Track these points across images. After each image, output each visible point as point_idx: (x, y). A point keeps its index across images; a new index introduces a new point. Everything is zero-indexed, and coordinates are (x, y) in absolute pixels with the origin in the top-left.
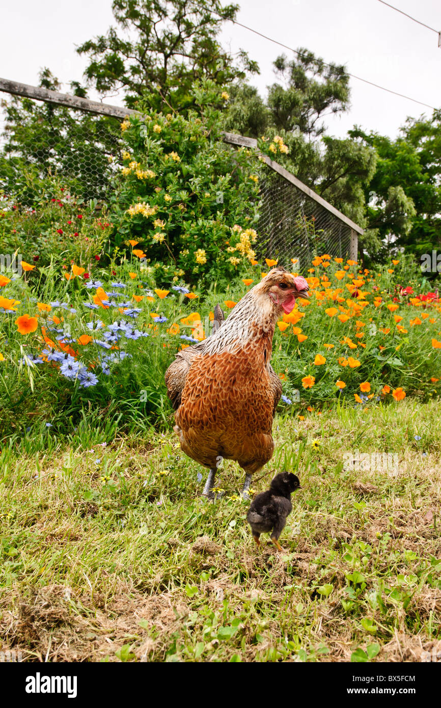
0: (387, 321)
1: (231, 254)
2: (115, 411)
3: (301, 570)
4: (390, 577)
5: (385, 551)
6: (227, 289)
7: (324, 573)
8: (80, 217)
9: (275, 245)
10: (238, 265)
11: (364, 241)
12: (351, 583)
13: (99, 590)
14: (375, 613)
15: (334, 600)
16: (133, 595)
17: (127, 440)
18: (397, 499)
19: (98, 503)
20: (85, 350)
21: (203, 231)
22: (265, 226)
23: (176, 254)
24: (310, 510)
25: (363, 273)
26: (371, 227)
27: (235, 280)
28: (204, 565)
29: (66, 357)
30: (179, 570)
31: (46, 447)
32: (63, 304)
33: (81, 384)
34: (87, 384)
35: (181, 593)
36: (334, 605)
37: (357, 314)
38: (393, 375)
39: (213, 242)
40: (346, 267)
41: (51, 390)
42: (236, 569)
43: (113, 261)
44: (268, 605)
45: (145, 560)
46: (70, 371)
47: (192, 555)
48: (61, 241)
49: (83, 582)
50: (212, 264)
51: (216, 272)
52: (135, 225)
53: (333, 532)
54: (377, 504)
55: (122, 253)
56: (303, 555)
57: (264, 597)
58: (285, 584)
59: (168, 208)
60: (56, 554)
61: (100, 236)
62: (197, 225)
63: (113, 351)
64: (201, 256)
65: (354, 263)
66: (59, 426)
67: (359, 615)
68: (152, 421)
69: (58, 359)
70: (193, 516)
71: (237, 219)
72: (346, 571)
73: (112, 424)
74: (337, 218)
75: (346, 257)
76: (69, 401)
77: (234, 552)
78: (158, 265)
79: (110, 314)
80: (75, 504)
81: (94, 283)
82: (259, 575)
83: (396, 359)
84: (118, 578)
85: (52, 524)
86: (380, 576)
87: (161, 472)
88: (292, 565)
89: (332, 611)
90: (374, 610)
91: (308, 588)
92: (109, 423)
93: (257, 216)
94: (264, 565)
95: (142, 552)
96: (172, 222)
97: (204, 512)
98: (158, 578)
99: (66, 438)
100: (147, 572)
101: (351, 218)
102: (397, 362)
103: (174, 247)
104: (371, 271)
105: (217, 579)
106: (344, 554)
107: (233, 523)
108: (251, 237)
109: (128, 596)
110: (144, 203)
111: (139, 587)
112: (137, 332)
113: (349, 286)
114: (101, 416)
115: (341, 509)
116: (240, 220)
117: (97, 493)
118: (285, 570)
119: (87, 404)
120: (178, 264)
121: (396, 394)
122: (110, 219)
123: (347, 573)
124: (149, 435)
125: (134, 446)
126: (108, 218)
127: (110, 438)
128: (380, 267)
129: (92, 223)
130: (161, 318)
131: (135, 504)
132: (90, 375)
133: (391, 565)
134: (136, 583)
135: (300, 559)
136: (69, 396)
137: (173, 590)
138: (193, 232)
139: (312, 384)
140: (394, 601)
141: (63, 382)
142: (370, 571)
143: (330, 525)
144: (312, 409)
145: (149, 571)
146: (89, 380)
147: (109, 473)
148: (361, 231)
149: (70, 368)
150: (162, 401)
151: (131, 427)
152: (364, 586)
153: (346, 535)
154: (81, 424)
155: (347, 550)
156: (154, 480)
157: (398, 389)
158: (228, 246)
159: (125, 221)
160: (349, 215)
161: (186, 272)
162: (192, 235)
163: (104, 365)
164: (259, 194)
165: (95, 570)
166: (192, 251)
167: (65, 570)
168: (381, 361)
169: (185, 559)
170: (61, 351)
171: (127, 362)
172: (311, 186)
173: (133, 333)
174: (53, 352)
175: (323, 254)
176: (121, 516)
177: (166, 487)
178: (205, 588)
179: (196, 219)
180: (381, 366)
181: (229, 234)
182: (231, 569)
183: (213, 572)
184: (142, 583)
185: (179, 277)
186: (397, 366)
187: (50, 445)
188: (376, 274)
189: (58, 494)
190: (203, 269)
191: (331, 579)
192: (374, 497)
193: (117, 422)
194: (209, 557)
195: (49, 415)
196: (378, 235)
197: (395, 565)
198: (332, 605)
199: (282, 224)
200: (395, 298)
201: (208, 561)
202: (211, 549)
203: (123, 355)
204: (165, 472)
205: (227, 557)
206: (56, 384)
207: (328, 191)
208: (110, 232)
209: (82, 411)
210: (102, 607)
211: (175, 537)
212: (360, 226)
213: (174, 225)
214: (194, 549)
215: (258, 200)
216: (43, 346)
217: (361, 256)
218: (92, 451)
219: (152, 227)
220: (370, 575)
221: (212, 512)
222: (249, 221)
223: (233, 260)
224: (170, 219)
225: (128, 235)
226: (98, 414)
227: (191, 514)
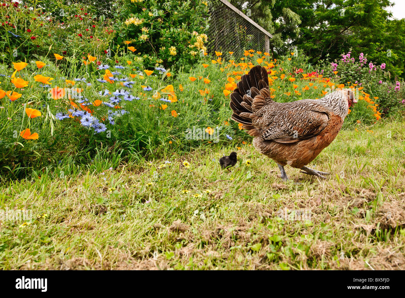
0: (289, 88)
1: (191, 49)
2: (119, 148)
3: (240, 237)
4: (296, 237)
5: (293, 222)
6: (190, 71)
7: (256, 237)
8: (94, 27)
9: (219, 45)
10: (195, 56)
11: (273, 41)
12: (273, 242)
13: (107, 259)
14: (288, 259)
15: (261, 253)
16: (131, 261)
17: (127, 166)
18: (299, 192)
19: (106, 205)
20: (98, 109)
21: (174, 35)
22: (213, 33)
23: (157, 50)
24: (246, 201)
25: (273, 61)
26: (276, 32)
27: (195, 65)
28: (178, 238)
29: (85, 114)
30: (161, 243)
31: (72, 172)
33: (95, 131)
34: (99, 131)
35: (163, 257)
36: (262, 256)
37: (271, 84)
39: (180, 42)
40: (263, 57)
41: (76, 136)
42: (199, 239)
43: (116, 54)
44: (220, 260)
45: (139, 238)
46: (87, 122)
47: (170, 233)
48: (81, 41)
49: (96, 255)
50: (180, 55)
51: (183, 60)
52: (130, 31)
53: (260, 213)
54: (287, 196)
55: (122, 49)
56: (242, 228)
57: (217, 256)
58: (230, 247)
59: (151, 20)
61: (107, 38)
62: (170, 31)
63: (117, 109)
64: (173, 51)
65: (267, 55)
66: (81, 160)
67: (278, 262)
68: (143, 154)
69: (79, 115)
70: (171, 209)
71: (195, 28)
72: (269, 235)
73: (117, 156)
74: (256, 28)
75: (263, 51)
76: (88, 143)
77: (198, 229)
78: (146, 56)
79: (115, 86)
80: (91, 207)
81: (104, 66)
82: (214, 242)
84: (120, 250)
85: (74, 220)
86: (290, 237)
87: (149, 183)
88: (235, 235)
89: (262, 261)
90: (287, 257)
91: (245, 248)
92: (115, 156)
93: (208, 26)
94: (217, 236)
95: (136, 233)
96: (154, 29)
97: (177, 205)
98: (147, 249)
99: (86, 167)
100: (139, 246)
101: (264, 28)
103: (156, 45)
104: (278, 60)
105: (186, 247)
106: (268, 225)
107: (197, 212)
108: (204, 39)
109: (126, 262)
110: (135, 17)
111: (134, 256)
112: (131, 96)
114: (110, 151)
115: (265, 199)
116: (197, 28)
117: (106, 199)
118: (231, 238)
119: (100, 144)
120: (158, 55)
122: (114, 28)
123: (270, 236)
124: (142, 163)
125: (132, 170)
126: (111, 28)
127: (116, 165)
128: (283, 57)
129: (102, 30)
130: (148, 88)
131: (132, 205)
132: (101, 125)
133: (296, 230)
134: (132, 253)
135: (240, 230)
136: (87, 139)
137: (157, 256)
138: (167, 36)
140: (299, 251)
141: (84, 130)
142: (284, 235)
143: (258, 209)
144: (245, 143)
145: (141, 245)
146: (100, 128)
147: (115, 186)
148: (272, 37)
149: (87, 120)
150: (150, 141)
151: (130, 158)
152: (280, 243)
153: (269, 214)
154: (96, 157)
155: (269, 222)
156: (145, 189)
158: (189, 44)
159: (124, 29)
160: (263, 26)
161: (164, 60)
162: (167, 38)
163: (110, 118)
164: (209, 13)
165: (104, 247)
166: (167, 47)
167: (83, 249)
169: (165, 236)
170: (82, 110)
171: (126, 116)
172: (240, 9)
173: (129, 97)
174: (76, 110)
175: (249, 49)
176: (123, 213)
177: (153, 193)
178: (179, 253)
179: (170, 27)
181: (190, 37)
182: (196, 240)
183: (184, 242)
184: (137, 253)
185: (159, 63)
187: (75, 172)
188: (281, 61)
189: (79, 201)
190: (175, 59)
191: (260, 241)
192: (285, 192)
193: (120, 155)
194: (181, 234)
195: (74, 152)
196: (281, 38)
197: (299, 229)
198: (261, 257)
199: (223, 32)
200: (293, 75)
201: (180, 236)
202: (182, 228)
203: (123, 112)
204: (152, 183)
205: (193, 233)
206: (79, 132)
208: (114, 36)
209: (96, 148)
211: (159, 223)
212: (270, 32)
213: (155, 31)
214: (171, 229)
215: (208, 16)
216: (69, 107)
217: (272, 51)
218: (103, 174)
219: (141, 32)
220: (284, 237)
221: (183, 206)
222: (203, 29)
223: (193, 53)
224: (152, 27)
225: (126, 38)
226: (107, 150)
227: (169, 208)
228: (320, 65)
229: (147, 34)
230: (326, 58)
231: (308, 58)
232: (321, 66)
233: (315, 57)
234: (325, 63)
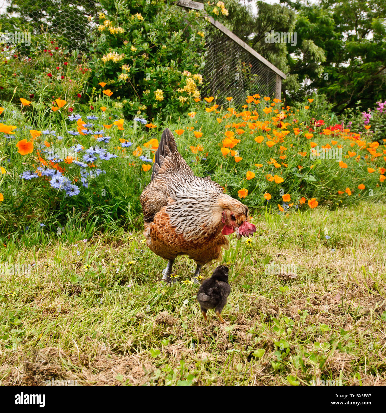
0: (304, 147)
2: (93, 215)
3: (239, 338)
4: (308, 344)
5: (305, 324)
6: (178, 121)
7: (258, 340)
8: (66, 64)
9: (217, 87)
10: (185, 102)
11: (286, 84)
12: (278, 348)
13: (84, 351)
14: (297, 371)
15: (266, 361)
16: (111, 356)
17: (102, 237)
18: (313, 284)
19: (82, 285)
20: (70, 168)
21: (160, 76)
22: (209, 72)
23: (140, 94)
24: (246, 292)
25: (285, 109)
26: (292, 73)
27: (185, 114)
28: (165, 333)
29: (56, 173)
30: (145, 337)
31: (41, 242)
32: (52, 132)
33: (67, 194)
34: (72, 194)
35: (147, 355)
36: (265, 365)
37: (281, 141)
38: (308, 188)
39: (168, 84)
40: (272, 104)
41: (44, 198)
42: (189, 336)
43: (91, 98)
44: (214, 364)
45: (119, 329)
46: (57, 184)
47: (155, 325)
48: (51, 82)
49: (72, 345)
50: (168, 101)
51: (171, 107)
52: (108, 70)
53: (264, 309)
54: (297, 288)
55: (98, 92)
56: (241, 327)
57: (211, 359)
58: (227, 349)
59: (134, 57)
60: (50, 324)
61: (81, 78)
62: (156, 70)
63: (92, 168)
64: (159, 95)
65: (278, 101)
66: (50, 226)
67: (285, 373)
68: (122, 223)
69: (49, 174)
70: (156, 296)
71: (188, 66)
72: (275, 339)
73: (91, 224)
74: (265, 66)
75: (272, 96)
76: (58, 207)
77: (188, 324)
78: (125, 101)
79: (89, 139)
80: (64, 286)
81: (74, 117)
82: (207, 341)
83: (311, 176)
84: (99, 342)
85: (47, 301)
86: (301, 343)
87: (130, 262)
88: (232, 334)
89: (265, 370)
90: (297, 369)
91: (245, 352)
92: (89, 224)
93: (203, 64)
94: (211, 334)
95: (116, 323)
96: (136, 67)
97: (163, 292)
98: (129, 343)
99: (56, 235)
100: (120, 338)
101: (276, 66)
102: (312, 179)
103: (138, 87)
104: (292, 108)
105: (174, 344)
106: (273, 326)
107: (186, 302)
108: (198, 80)
109: (106, 356)
110: (114, 52)
111: (114, 350)
112: (108, 154)
113: (274, 119)
114: (83, 218)
115: (269, 291)
116: (190, 67)
117: (80, 277)
118: (227, 338)
119: (72, 209)
120: (142, 100)
121: (311, 203)
122: (89, 65)
123: (275, 340)
124: (120, 234)
125: (108, 242)
126: (86, 65)
127: (90, 235)
128: (299, 104)
129: (75, 68)
130: (126, 143)
131: (110, 286)
132: (74, 187)
133: (309, 334)
134: (112, 346)
135: (238, 330)
136: (58, 203)
137: (141, 352)
138: (152, 76)
139: (245, 195)
140: (312, 362)
141: (53, 191)
142: (293, 339)
143: (262, 304)
145: (122, 337)
146: (73, 191)
147: (90, 262)
148: (285, 77)
149: (57, 181)
150: (129, 207)
151: (106, 227)
152: (288, 350)
153: (274, 312)
154: (67, 224)
155: (275, 323)
156: (125, 268)
157: (313, 199)
158: (179, 87)
159: (101, 67)
160: (275, 63)
161: (148, 107)
162: (152, 79)
163: (84, 180)
164: (205, 47)
165: (81, 336)
166: (152, 90)
167: (57, 336)
168: (299, 178)
169: (149, 329)
170: (52, 168)
171: (102, 177)
172: (246, 40)
173: (106, 155)
174: (46, 169)
175: (255, 94)
176: (100, 296)
177: (134, 274)
178: (165, 351)
179: (156, 65)
180: (299, 181)
181: (180, 77)
182: (185, 337)
183: (171, 339)
184: (117, 347)
185: (142, 111)
186: (313, 182)
187: (44, 241)
188: (296, 110)
189: (51, 278)
190: (161, 105)
191: (263, 345)
192: (294, 283)
193: (95, 223)
194: (169, 328)
195: (43, 218)
196: (298, 80)
197: (313, 335)
198: (264, 365)
199: (222, 71)
200: (311, 129)
201: (167, 330)
202: (170, 321)
203: (99, 172)
204: (133, 262)
205: (182, 328)
206: (48, 193)
207: (258, 44)
208: (89, 76)
209: (68, 214)
210: (86, 365)
211: (141, 312)
212: (283, 72)
213: (137, 69)
214: (157, 321)
215: (204, 51)
216: (38, 164)
217: (284, 96)
218: (76, 245)
219: (120, 71)
220: (293, 342)
221: (170, 293)
222: (197, 68)
223: (181, 99)
224: (134, 64)
225: (102, 78)
226: (80, 217)
227: (154, 295)
228: (347, 115)
229: (128, 73)
230: (357, 106)
231: (331, 106)
232: (349, 117)
233: (341, 104)
234: (355, 113)
